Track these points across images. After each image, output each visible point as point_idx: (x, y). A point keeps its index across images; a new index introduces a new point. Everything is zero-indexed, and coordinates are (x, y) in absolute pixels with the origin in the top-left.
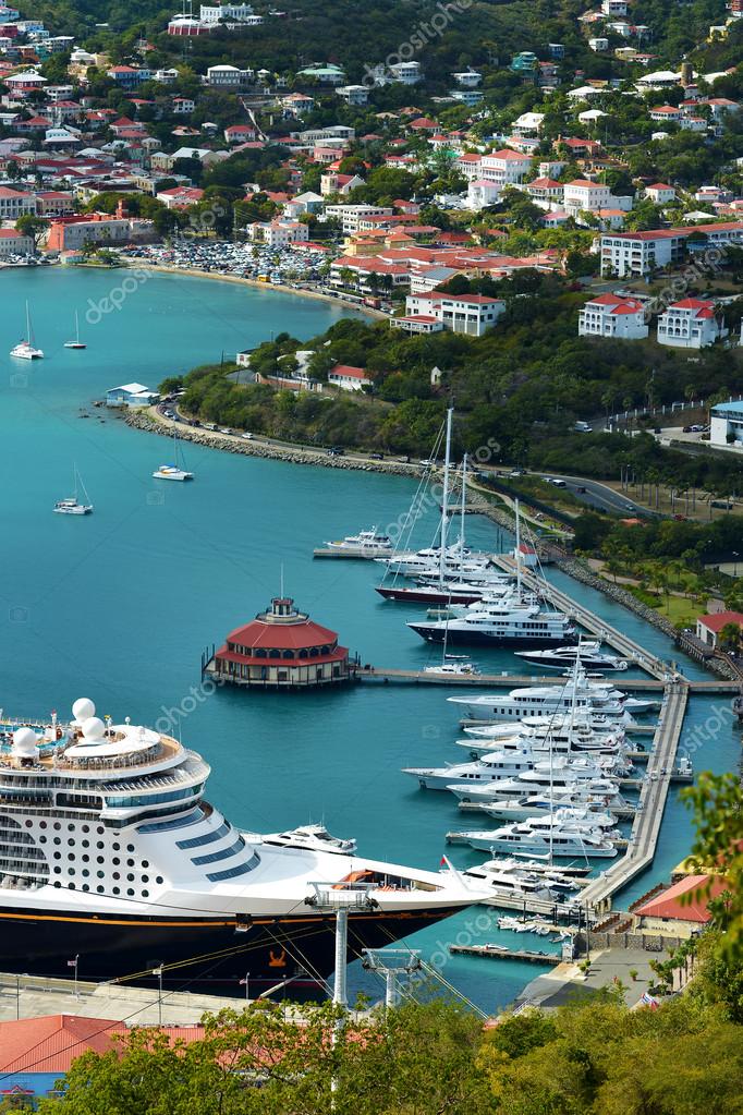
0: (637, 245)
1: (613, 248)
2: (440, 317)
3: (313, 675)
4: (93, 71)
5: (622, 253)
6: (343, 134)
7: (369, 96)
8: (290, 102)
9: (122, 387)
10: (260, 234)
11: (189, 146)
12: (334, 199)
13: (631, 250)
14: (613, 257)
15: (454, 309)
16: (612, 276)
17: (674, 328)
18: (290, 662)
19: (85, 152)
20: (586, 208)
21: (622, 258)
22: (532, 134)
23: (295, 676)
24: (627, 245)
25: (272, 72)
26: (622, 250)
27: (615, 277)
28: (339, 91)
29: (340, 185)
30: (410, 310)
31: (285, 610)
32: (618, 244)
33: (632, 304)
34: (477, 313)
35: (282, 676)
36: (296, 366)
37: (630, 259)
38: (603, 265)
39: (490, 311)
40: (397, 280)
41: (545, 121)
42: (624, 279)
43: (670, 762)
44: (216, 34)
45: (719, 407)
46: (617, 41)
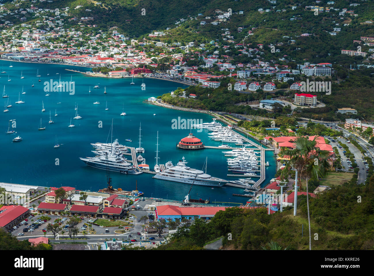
0: (244, 73)
1: (239, 73)
2: (209, 85)
3: (197, 147)
4: (136, 43)
6: (181, 55)
8: (171, 50)
9: (151, 98)
10: (169, 72)
11: (154, 57)
12: (182, 66)
13: (243, 73)
14: (239, 75)
15: (211, 84)
16: (239, 78)
17: (252, 87)
18: (192, 145)
19: (135, 58)
20: (227, 67)
21: (241, 75)
22: (217, 54)
23: (193, 147)
24: (242, 72)
25: (168, 44)
26: (241, 73)
27: (240, 78)
28: (180, 47)
29: (183, 63)
30: (203, 84)
31: (191, 135)
32: (240, 72)
33: (244, 83)
34: (216, 84)
35: (191, 147)
36: (183, 94)
37: (243, 75)
38: (238, 76)
39: (218, 84)
40: (196, 80)
41: (219, 52)
42: (241, 79)
43: (264, 162)
44: (157, 37)
45: (261, 101)
46: (228, 39)
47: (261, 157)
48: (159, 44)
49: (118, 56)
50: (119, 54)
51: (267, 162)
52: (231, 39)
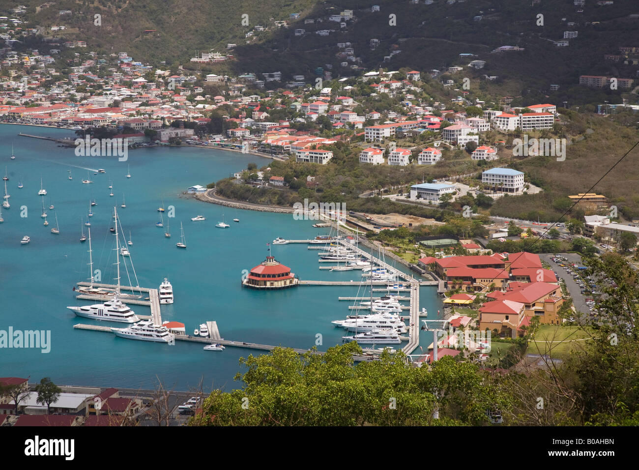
0: (378, 130)
1: (369, 132)
2: (309, 158)
3: (283, 284)
4: (164, 77)
5: (372, 134)
7: (265, 85)
9: (194, 187)
11: (202, 104)
12: (258, 120)
13: (375, 132)
14: (369, 135)
15: (313, 155)
16: (369, 142)
17: (394, 159)
18: (274, 279)
20: (348, 121)
22: (327, 95)
23: (276, 284)
25: (230, 77)
26: (372, 132)
29: (259, 115)
30: (297, 156)
31: (271, 260)
33: (378, 151)
34: (322, 157)
35: (272, 284)
36: (257, 177)
37: (375, 136)
38: (366, 138)
39: (327, 155)
40: (286, 148)
41: (332, 90)
43: (418, 310)
44: (208, 63)
45: (413, 186)
46: (351, 63)
47: (411, 298)
48: (212, 78)
49: (129, 105)
50: (130, 99)
51: (424, 309)
52: (356, 63)
